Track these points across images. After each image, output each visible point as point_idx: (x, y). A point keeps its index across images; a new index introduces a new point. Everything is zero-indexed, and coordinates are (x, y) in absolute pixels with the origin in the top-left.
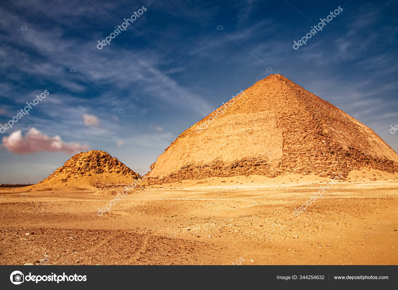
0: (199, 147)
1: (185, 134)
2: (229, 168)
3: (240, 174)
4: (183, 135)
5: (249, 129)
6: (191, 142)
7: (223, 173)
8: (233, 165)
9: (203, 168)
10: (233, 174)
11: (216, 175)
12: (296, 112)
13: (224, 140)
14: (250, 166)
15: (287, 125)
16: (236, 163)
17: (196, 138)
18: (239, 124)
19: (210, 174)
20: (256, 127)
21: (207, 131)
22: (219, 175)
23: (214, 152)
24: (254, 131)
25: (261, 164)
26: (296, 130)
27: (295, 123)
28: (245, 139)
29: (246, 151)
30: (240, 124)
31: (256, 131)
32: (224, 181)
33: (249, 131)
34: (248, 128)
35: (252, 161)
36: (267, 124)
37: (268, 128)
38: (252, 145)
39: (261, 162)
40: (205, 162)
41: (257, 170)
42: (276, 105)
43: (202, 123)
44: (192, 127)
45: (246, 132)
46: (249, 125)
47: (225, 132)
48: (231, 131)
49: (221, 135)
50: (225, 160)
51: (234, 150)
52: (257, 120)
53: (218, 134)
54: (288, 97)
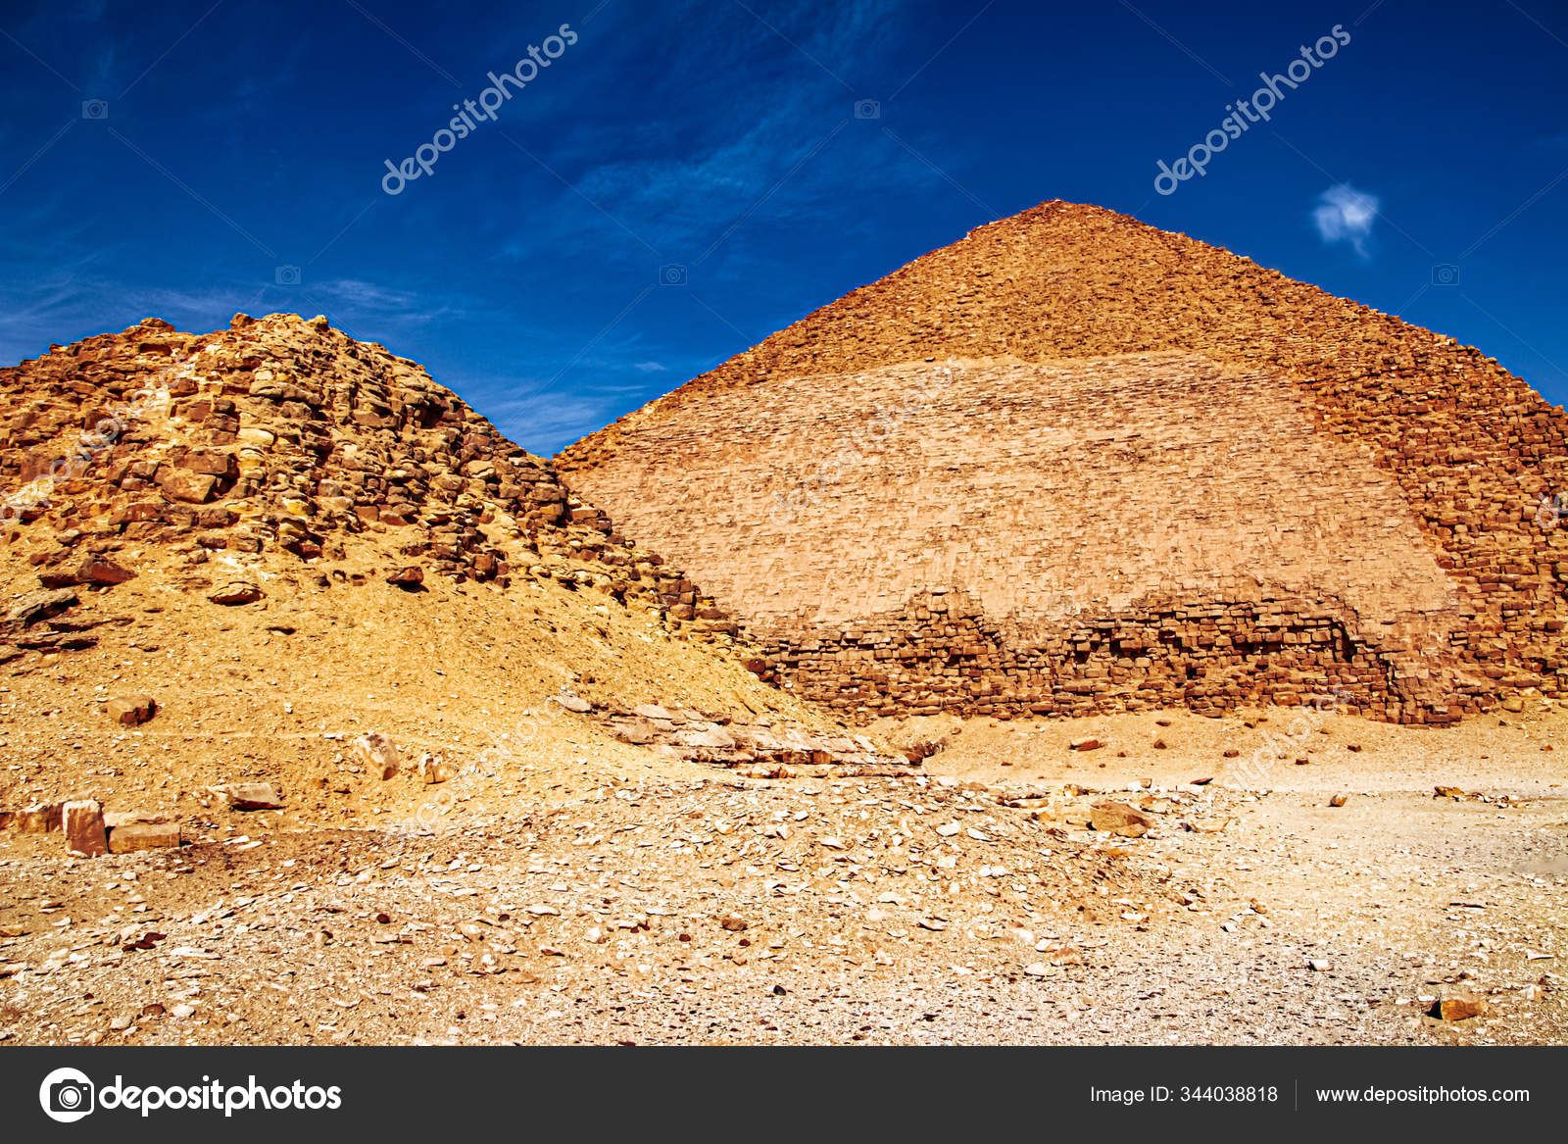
0: (746, 529)
1: (598, 453)
2: (1044, 659)
3: (1149, 701)
4: (585, 459)
5: (1109, 434)
6: (668, 498)
7: (997, 690)
8: (1069, 641)
9: (816, 655)
10: (1089, 702)
11: (943, 707)
12: (1405, 361)
13: (936, 491)
14: (1203, 653)
15: (1376, 424)
16: (1095, 630)
17: (700, 473)
18: (1012, 405)
19: (884, 694)
20: (1152, 425)
21: (776, 437)
22: (972, 706)
23: (881, 556)
24: (1157, 448)
25: (1289, 637)
26: (1454, 452)
27: (1423, 418)
28: (1098, 486)
29: (1148, 558)
30: (1023, 405)
31: (1168, 445)
32: (1093, 746)
33: (1113, 445)
34: (1097, 429)
35: (1219, 621)
36: (1228, 410)
37: (1249, 433)
38: (1181, 524)
39: (1293, 629)
40: (834, 620)
41: (1277, 678)
42: (1208, 326)
43: (700, 397)
44: (633, 418)
45: (1091, 447)
46: (1094, 414)
47: (924, 444)
48: (971, 443)
49: (899, 463)
50: (994, 609)
51: (1047, 553)
52: (1140, 390)
53: (875, 460)
54: (1267, 291)
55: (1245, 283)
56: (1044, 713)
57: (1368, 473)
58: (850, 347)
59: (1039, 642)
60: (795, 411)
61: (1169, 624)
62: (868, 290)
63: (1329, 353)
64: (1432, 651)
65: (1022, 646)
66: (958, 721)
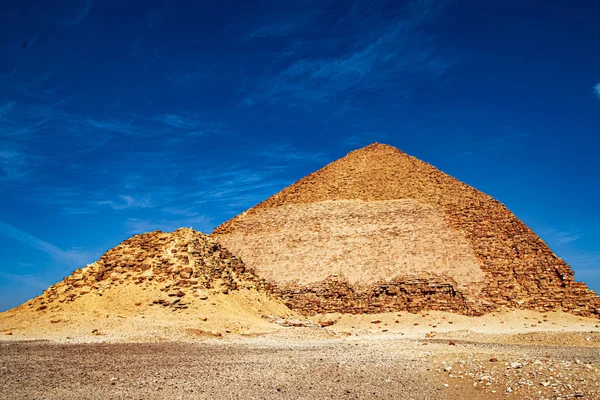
0: (277, 255)
1: (229, 228)
2: (366, 296)
3: (396, 309)
4: (225, 230)
5: (388, 227)
7: (352, 305)
8: (373, 291)
9: (298, 295)
10: (379, 309)
11: (336, 310)
12: (477, 204)
13: (336, 244)
14: (412, 294)
15: (467, 225)
16: (381, 288)
18: (359, 216)
19: (319, 306)
20: (401, 224)
22: (345, 310)
23: (318, 264)
24: (401, 231)
25: (437, 290)
26: (489, 234)
27: (481, 223)
28: (383, 243)
29: (397, 266)
31: (405, 231)
32: (379, 322)
34: (384, 225)
35: (417, 285)
36: (423, 219)
37: (429, 228)
38: (408, 256)
39: (439, 287)
40: (304, 284)
41: (433, 302)
42: (420, 190)
43: (261, 210)
44: (240, 216)
45: (382, 231)
46: (383, 220)
47: (332, 228)
48: (346, 228)
49: (324, 234)
50: (352, 281)
51: (368, 264)
52: (398, 212)
53: (316, 233)
54: (439, 179)
55: (433, 176)
56: (366, 312)
57: (463, 240)
58: (309, 194)
59: (365, 291)
60: (292, 216)
61: (403, 286)
62: (315, 174)
63: (455, 201)
64: (476, 294)
65: (359, 292)
66: (340, 315)
